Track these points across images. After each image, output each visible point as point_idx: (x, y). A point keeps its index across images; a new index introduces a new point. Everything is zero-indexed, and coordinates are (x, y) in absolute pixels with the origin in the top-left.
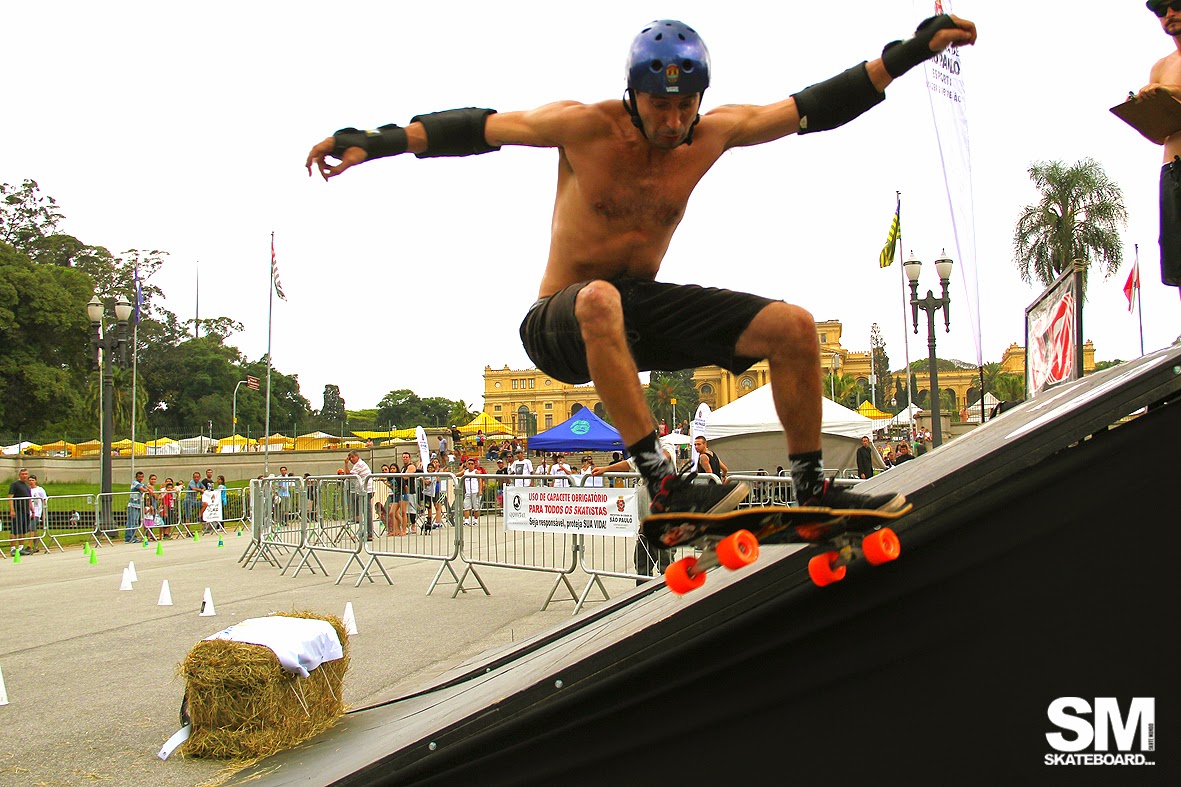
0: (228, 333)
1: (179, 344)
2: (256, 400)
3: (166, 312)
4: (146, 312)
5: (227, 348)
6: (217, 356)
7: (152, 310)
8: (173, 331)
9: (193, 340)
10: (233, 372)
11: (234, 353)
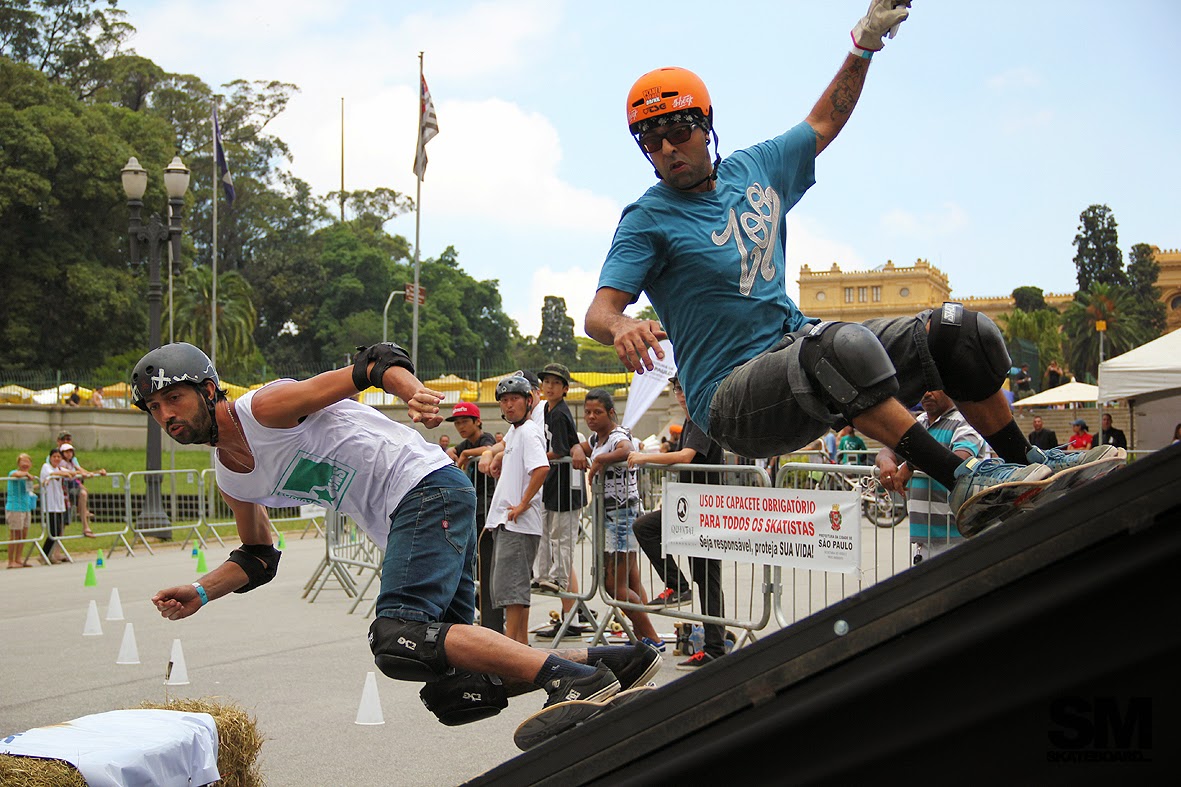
0: (391, 213)
1: (312, 232)
2: (434, 319)
3: (294, 180)
4: (263, 180)
5: (388, 237)
6: (374, 251)
7: (273, 176)
8: (304, 210)
9: (336, 224)
10: (398, 276)
11: (398, 246)
